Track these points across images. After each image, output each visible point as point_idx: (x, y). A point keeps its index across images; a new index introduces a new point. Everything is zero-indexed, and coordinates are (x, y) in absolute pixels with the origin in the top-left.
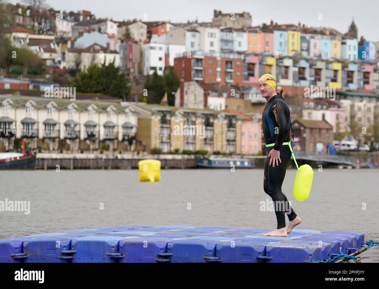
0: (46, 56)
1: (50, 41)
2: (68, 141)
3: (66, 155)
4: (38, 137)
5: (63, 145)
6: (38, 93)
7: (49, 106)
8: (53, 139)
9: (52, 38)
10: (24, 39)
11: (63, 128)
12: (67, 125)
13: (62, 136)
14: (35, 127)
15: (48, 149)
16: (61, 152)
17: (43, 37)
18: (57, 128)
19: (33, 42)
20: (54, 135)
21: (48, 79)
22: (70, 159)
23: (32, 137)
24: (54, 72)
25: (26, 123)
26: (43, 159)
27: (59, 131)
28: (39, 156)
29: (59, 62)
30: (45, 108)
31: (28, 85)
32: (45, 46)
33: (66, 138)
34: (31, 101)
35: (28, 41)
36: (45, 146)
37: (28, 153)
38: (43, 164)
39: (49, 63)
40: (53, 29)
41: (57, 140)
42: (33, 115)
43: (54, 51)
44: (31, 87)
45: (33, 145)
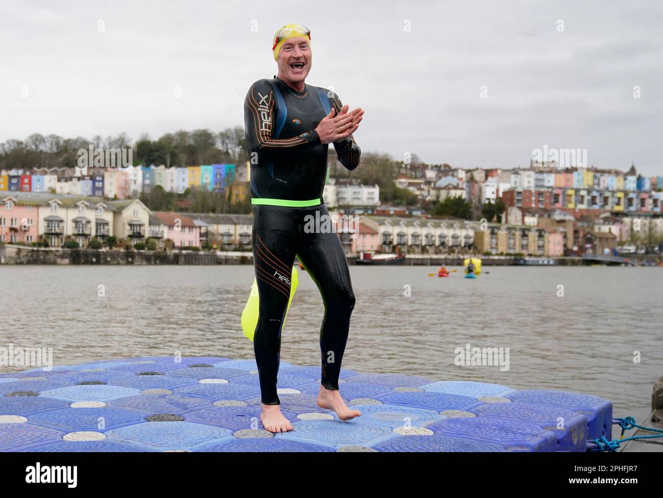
0: (418, 193)
1: (420, 184)
2: (427, 247)
3: (426, 256)
4: (407, 244)
5: (424, 250)
6: (410, 216)
7: (415, 224)
8: (417, 246)
9: (422, 181)
10: (405, 183)
11: (424, 238)
12: (427, 236)
13: (424, 244)
14: (406, 238)
15: (414, 252)
16: (423, 254)
17: (416, 181)
18: (420, 238)
19: (410, 184)
20: (418, 243)
21: (419, 208)
22: (428, 259)
23: (404, 245)
24: (423, 203)
25: (400, 235)
26: (410, 259)
27: (421, 240)
28: (408, 256)
29: (426, 196)
30: (413, 225)
31: (405, 211)
32: (418, 187)
33: (426, 245)
34: (403, 221)
35: (407, 184)
36: (412, 250)
37: (400, 255)
38: (410, 262)
39: (420, 197)
40: (424, 176)
41: (420, 246)
42: (404, 230)
43: (422, 190)
44: (407, 213)
45: (404, 249)
